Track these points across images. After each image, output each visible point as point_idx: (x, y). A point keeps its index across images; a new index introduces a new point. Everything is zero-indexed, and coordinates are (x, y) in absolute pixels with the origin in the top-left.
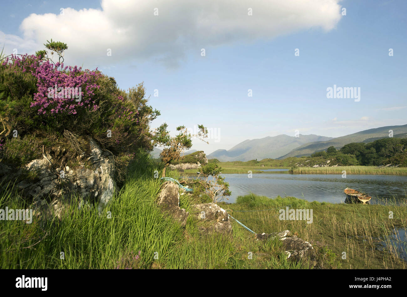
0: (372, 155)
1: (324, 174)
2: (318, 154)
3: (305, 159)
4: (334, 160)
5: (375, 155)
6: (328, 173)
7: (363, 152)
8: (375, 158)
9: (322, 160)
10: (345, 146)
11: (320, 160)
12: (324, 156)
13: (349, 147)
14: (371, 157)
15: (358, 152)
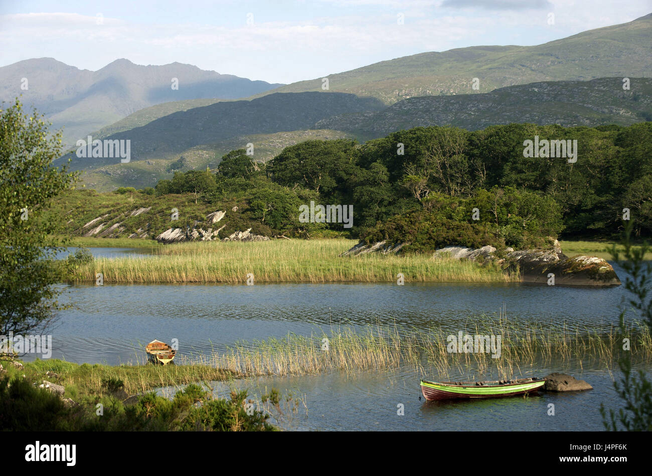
0: (373, 192)
1: (171, 282)
2: (183, 182)
3: (131, 200)
4: (238, 211)
5: (384, 192)
6: (184, 279)
7: (345, 178)
8: (386, 203)
9: (198, 209)
10: (288, 150)
11: (188, 209)
12: (205, 190)
13: (298, 155)
14: (372, 200)
15: (328, 179)
